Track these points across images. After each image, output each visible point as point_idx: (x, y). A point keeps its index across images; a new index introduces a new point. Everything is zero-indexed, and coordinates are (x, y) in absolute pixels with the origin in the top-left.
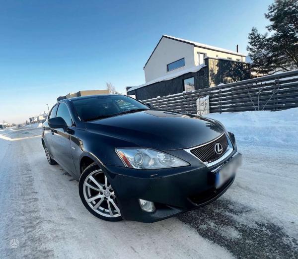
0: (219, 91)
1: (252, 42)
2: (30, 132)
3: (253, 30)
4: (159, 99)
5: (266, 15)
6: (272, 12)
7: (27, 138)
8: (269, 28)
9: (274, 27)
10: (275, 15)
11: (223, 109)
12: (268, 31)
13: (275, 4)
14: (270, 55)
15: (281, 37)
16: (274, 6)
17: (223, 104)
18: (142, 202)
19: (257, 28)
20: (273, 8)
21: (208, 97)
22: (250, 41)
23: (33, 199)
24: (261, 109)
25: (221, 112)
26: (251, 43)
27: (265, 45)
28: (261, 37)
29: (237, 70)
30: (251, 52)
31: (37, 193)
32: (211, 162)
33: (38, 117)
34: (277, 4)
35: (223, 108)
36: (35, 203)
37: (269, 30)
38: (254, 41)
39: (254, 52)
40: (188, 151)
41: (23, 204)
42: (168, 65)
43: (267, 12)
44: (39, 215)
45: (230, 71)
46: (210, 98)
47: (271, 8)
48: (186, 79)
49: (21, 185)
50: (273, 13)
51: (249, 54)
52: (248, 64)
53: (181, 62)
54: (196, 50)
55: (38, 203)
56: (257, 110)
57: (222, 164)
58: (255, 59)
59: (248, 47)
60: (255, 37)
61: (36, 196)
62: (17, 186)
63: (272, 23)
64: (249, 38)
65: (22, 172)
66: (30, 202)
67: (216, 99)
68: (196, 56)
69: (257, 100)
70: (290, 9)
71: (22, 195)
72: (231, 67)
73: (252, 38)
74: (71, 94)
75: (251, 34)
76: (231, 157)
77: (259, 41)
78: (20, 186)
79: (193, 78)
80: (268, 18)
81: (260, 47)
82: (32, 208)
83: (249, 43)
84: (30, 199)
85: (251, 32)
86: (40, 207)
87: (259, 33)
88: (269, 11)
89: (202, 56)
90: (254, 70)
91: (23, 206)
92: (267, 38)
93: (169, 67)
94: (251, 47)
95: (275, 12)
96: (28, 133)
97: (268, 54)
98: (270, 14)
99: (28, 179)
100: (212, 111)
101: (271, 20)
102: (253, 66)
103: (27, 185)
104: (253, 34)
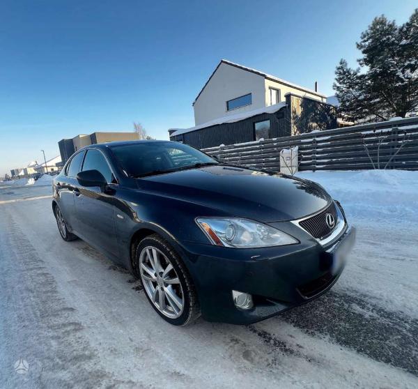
0: (311, 140)
1: (340, 79)
2: (16, 192)
3: (341, 63)
4: (222, 148)
5: (358, 45)
6: (365, 41)
7: (14, 201)
8: (361, 62)
9: (367, 62)
10: (369, 46)
11: (317, 167)
12: (359, 66)
13: (369, 31)
14: (362, 97)
15: (379, 75)
16: (368, 34)
17: (318, 158)
18: (236, 294)
19: (347, 61)
20: (367, 37)
21: (297, 148)
22: (337, 77)
23: (70, 324)
24: (382, 168)
25: (314, 170)
26: (338, 80)
27: (357, 84)
28: (352, 73)
29: (324, 114)
30: (338, 92)
31: (72, 309)
32: (323, 239)
33: (25, 170)
34: (372, 31)
35: (317, 165)
36: (78, 334)
37: (361, 64)
38: (343, 78)
39: (341, 92)
40: (296, 223)
41: (52, 338)
42: (227, 102)
43: (359, 41)
44: (98, 367)
45: (316, 114)
46: (299, 149)
47: (365, 36)
48: (257, 122)
49: (33, 292)
50: (367, 43)
51: (336, 94)
52: (335, 108)
53: (246, 100)
54: (268, 83)
55: (86, 334)
56: (377, 168)
57: (337, 241)
58: (344, 102)
59: (335, 85)
60: (344, 73)
61: (73, 318)
62: (25, 294)
63: (364, 56)
64: (336, 73)
65: (25, 263)
66: (68, 333)
67: (308, 151)
68: (268, 91)
69: (376, 155)
70: (388, 39)
71: (42, 316)
72: (317, 109)
73: (340, 73)
74: (81, 136)
75: (339, 69)
76: (345, 233)
77: (349, 78)
78: (31, 294)
79: (269, 121)
80: (360, 49)
81: (350, 86)
82: (78, 349)
83: (336, 79)
84: (64, 325)
85: (339, 65)
86: (93, 345)
87: (348, 68)
88: (362, 40)
89: (274, 92)
90: (341, 117)
91: (54, 343)
92: (359, 74)
93: (229, 105)
94: (338, 85)
95: (370, 41)
96: (13, 193)
97: (360, 95)
98: (363, 44)
99: (42, 279)
100: (301, 168)
101: (364, 52)
102: (341, 111)
103: (44, 293)
104: (342, 68)
